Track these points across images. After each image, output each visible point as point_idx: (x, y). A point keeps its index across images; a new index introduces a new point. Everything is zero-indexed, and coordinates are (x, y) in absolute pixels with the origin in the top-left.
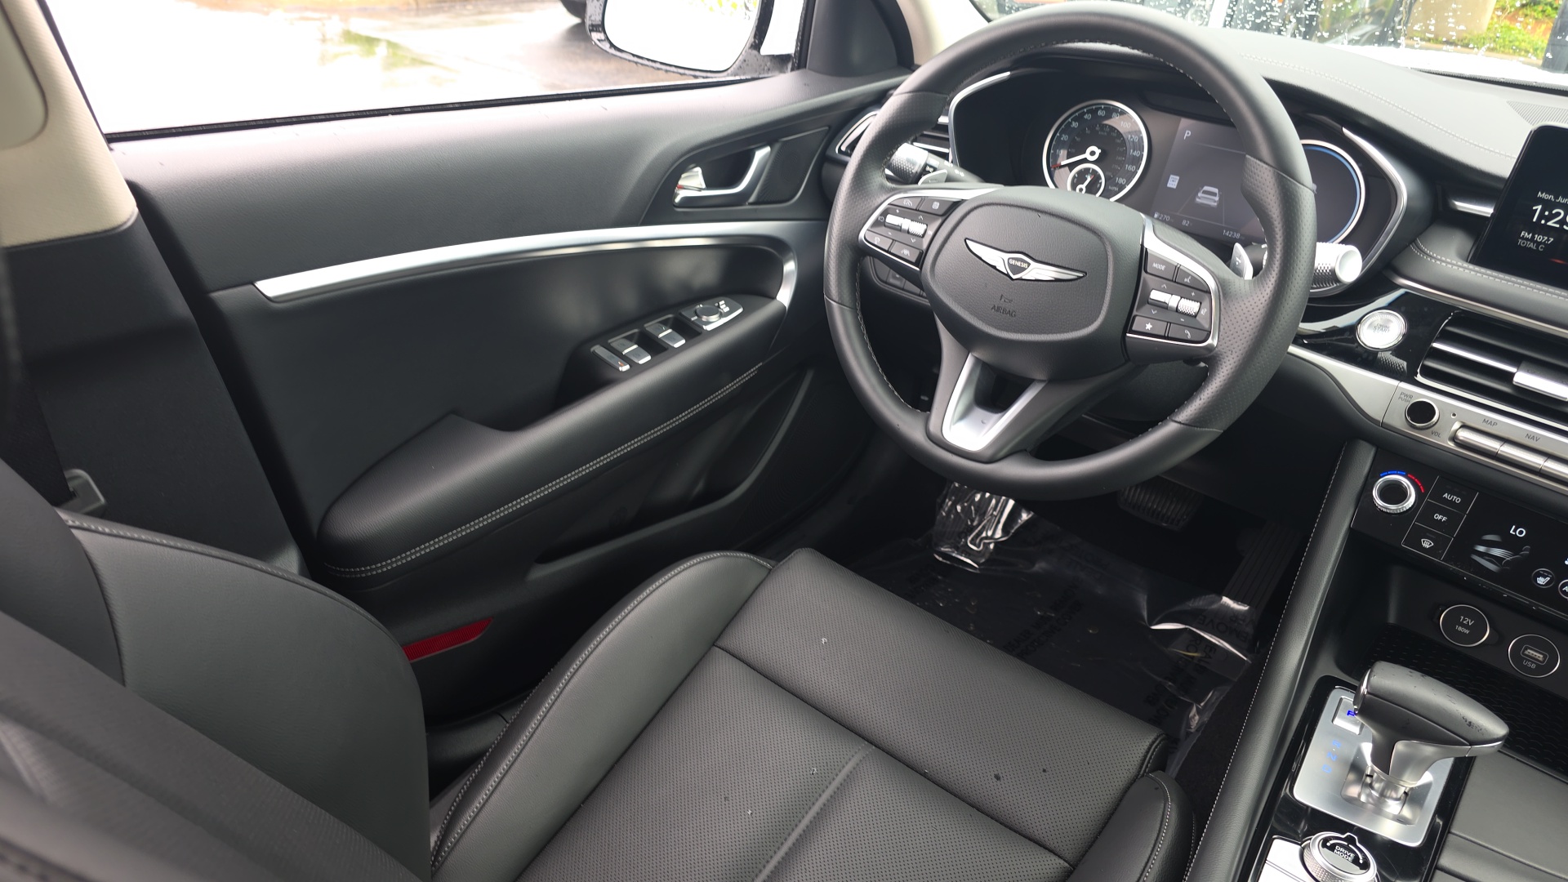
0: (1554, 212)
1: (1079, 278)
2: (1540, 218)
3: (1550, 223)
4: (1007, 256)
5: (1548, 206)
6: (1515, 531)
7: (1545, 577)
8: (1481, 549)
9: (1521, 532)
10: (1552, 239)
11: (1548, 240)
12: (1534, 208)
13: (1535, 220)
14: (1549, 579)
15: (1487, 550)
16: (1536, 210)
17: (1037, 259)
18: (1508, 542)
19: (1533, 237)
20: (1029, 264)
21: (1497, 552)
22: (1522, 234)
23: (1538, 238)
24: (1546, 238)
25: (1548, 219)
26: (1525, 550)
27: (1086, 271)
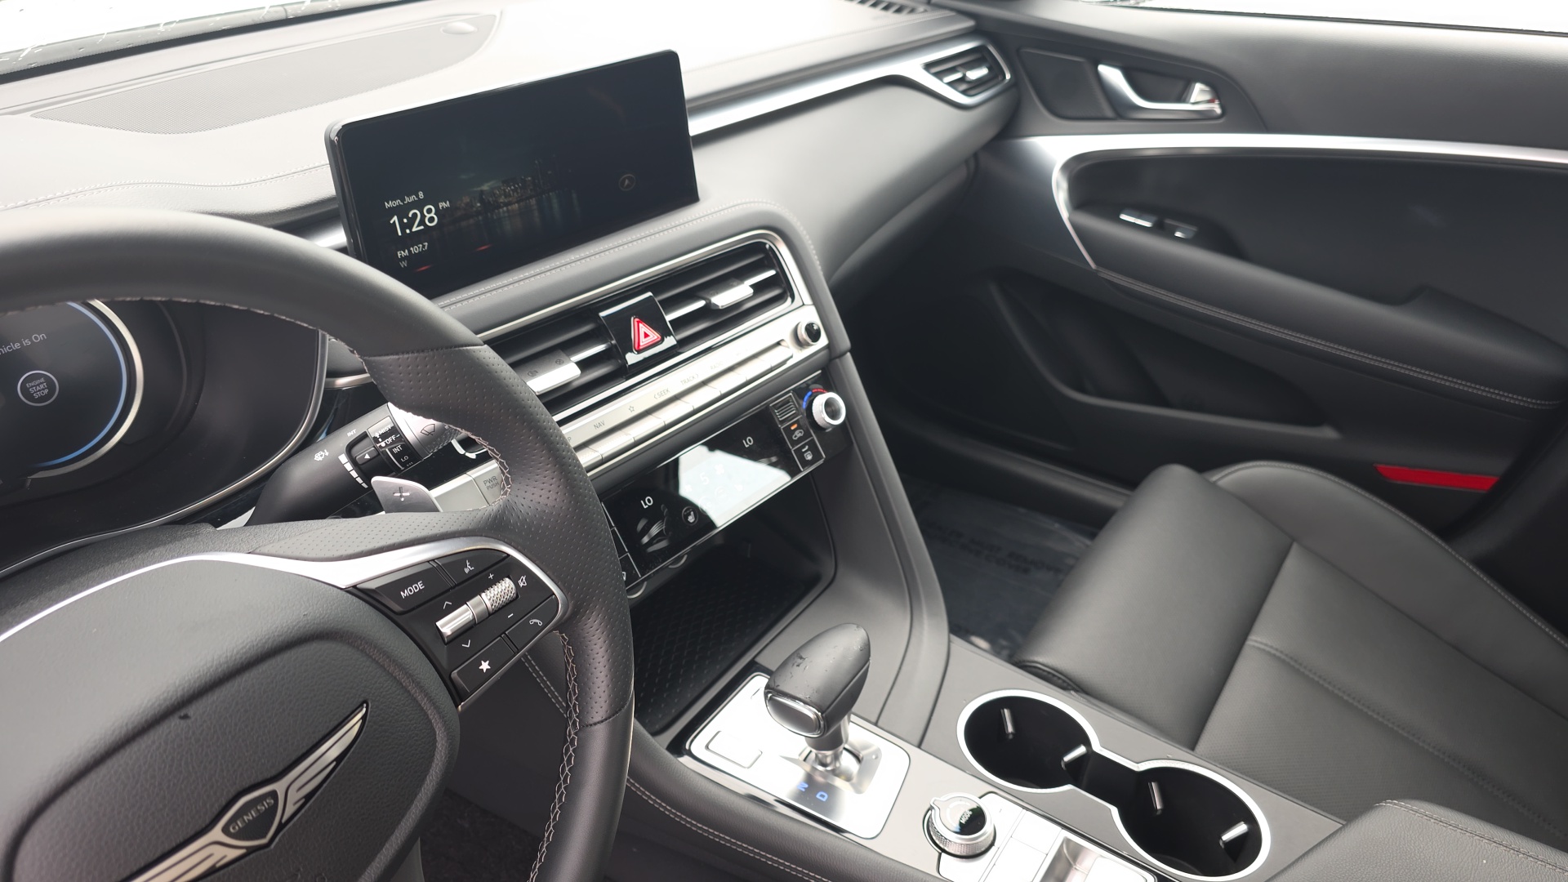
0: (410, 215)
1: (364, 718)
2: (403, 231)
3: (414, 229)
4: (216, 833)
5: (401, 212)
6: (646, 504)
7: (689, 514)
8: (646, 540)
9: (649, 501)
10: (426, 244)
11: (424, 246)
12: (392, 222)
13: (400, 234)
14: (692, 513)
15: (649, 536)
16: (394, 222)
17: (274, 772)
18: (653, 516)
19: (410, 252)
20: (274, 794)
21: (655, 530)
22: (399, 255)
23: (415, 250)
24: (421, 245)
25: (410, 226)
26: (664, 510)
27: (361, 700)
